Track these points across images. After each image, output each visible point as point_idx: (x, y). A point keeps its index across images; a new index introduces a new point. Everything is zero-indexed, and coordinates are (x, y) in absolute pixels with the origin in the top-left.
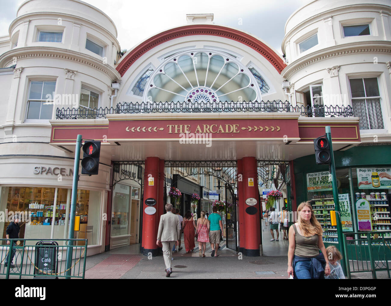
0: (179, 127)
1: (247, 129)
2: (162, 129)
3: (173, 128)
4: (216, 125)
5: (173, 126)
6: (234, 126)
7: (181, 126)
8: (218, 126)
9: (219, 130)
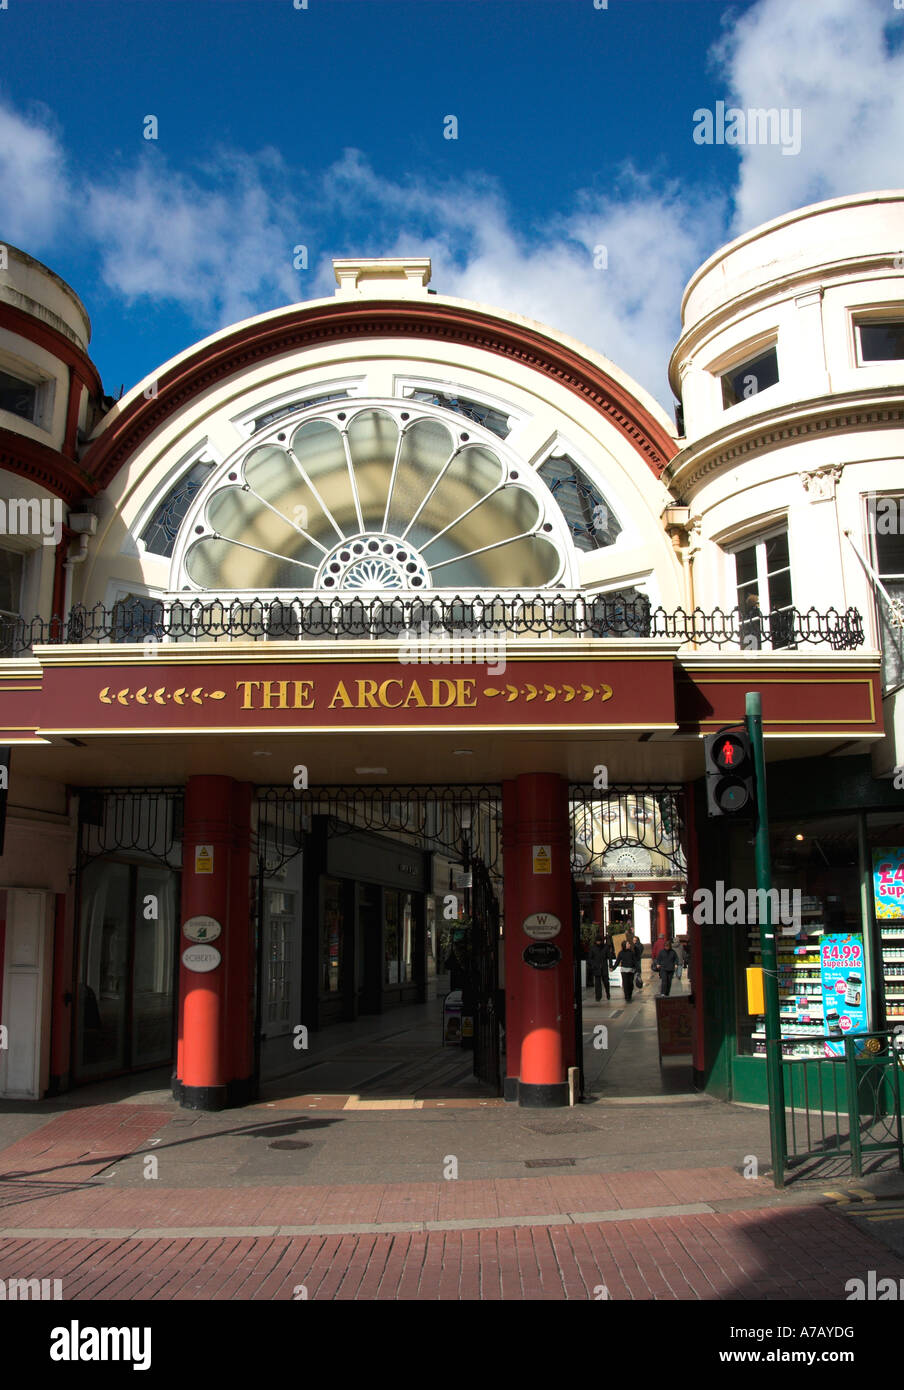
0: (275, 688)
1: (503, 693)
2: (219, 695)
3: (257, 694)
4: (400, 682)
5: (257, 683)
6: (460, 683)
7: (283, 685)
8: (408, 686)
9: (409, 697)
